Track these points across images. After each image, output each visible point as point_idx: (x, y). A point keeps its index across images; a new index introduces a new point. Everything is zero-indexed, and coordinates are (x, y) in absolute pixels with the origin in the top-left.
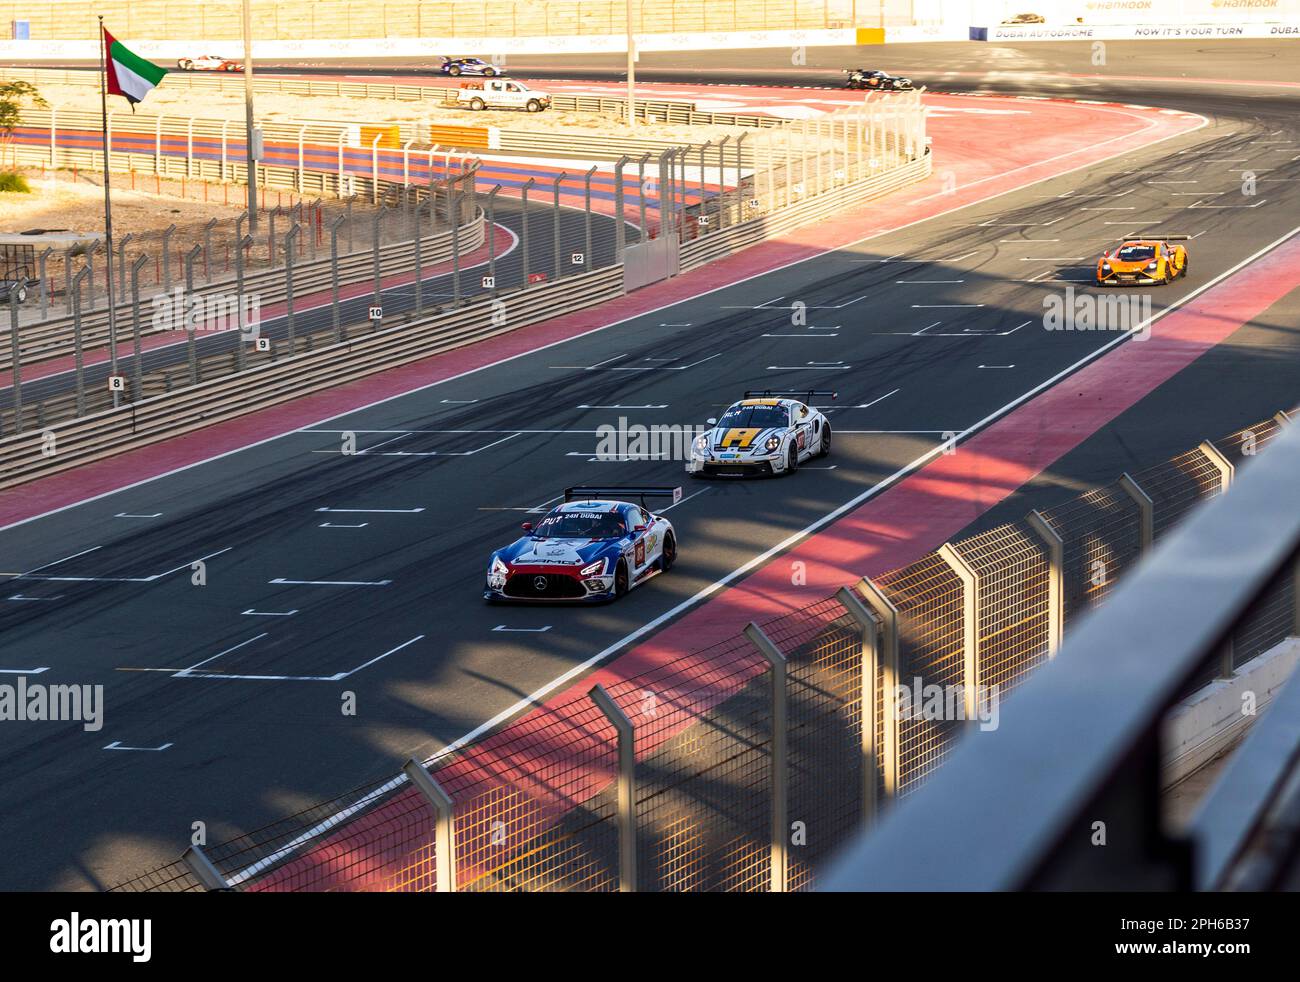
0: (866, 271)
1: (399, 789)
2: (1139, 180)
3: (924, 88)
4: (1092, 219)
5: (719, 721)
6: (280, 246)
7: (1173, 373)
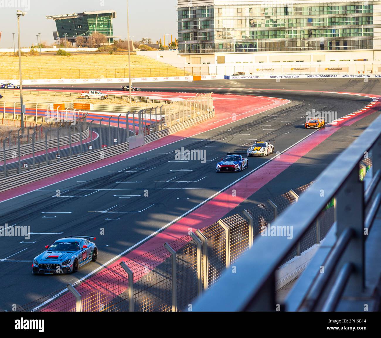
0: (197, 143)
1: (66, 292)
2: (272, 118)
3: (212, 92)
4: (259, 128)
5: (157, 271)
6: (30, 138)
7: (283, 171)
